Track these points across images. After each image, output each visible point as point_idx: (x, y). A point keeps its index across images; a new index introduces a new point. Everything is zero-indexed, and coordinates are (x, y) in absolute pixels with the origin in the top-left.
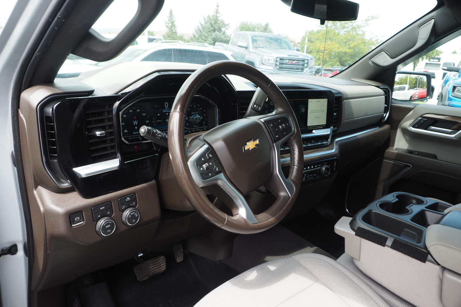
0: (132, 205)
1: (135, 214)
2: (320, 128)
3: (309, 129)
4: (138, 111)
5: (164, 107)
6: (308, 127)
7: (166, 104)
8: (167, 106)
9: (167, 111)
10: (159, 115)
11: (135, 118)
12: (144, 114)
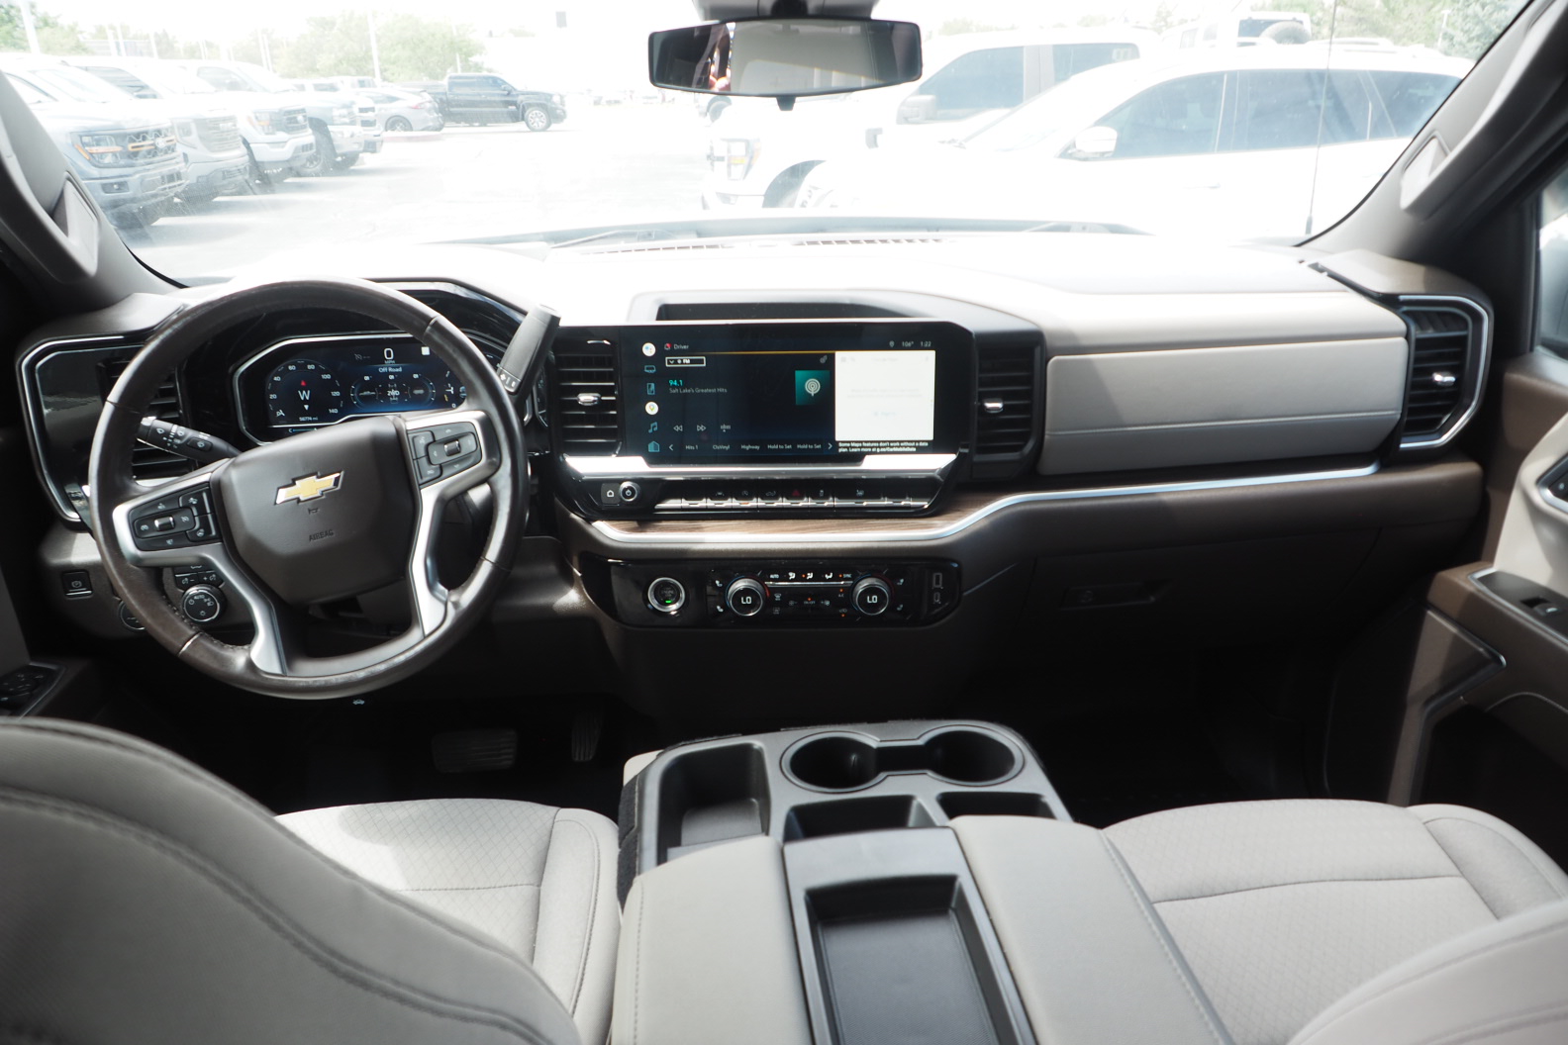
0: (208, 579)
1: (205, 600)
2: (900, 449)
3: (845, 450)
4: (311, 367)
5: (382, 361)
6: (841, 445)
7: (389, 353)
8: (389, 355)
9: (390, 370)
10: (367, 378)
11: (303, 384)
12: (328, 377)
